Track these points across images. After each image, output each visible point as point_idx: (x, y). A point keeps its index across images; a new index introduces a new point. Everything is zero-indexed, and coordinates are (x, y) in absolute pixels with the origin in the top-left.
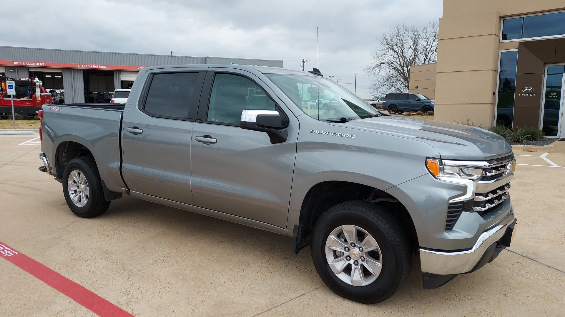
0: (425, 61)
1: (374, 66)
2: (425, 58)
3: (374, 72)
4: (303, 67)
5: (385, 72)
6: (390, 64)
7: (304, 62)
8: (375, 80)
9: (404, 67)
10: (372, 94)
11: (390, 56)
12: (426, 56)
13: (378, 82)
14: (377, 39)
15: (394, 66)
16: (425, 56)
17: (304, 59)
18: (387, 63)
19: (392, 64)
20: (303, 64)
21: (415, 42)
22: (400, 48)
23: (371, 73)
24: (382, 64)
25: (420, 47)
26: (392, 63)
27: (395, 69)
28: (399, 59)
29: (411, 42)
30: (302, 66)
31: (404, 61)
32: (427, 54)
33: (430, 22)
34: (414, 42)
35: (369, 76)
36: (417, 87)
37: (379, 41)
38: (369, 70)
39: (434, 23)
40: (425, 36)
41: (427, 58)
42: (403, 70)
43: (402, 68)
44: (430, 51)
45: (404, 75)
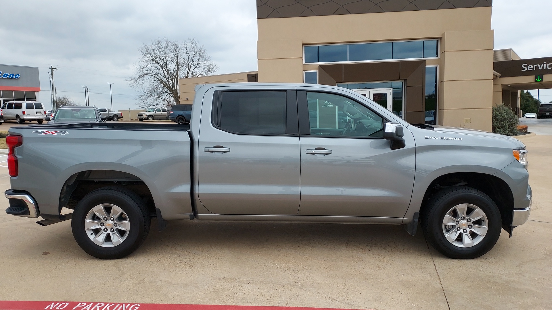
0: (188, 74)
1: (137, 76)
2: (187, 72)
3: (137, 83)
4: (52, 75)
5: (148, 83)
6: (153, 75)
7: (52, 69)
8: (141, 91)
9: (169, 79)
10: (139, 106)
11: (153, 68)
12: (189, 69)
13: (144, 93)
14: (139, 50)
15: (159, 78)
16: (187, 69)
17: (52, 66)
18: (150, 74)
19: (157, 76)
20: (52, 72)
21: (177, 55)
22: (163, 61)
23: (134, 84)
24: (145, 75)
25: (181, 61)
26: (156, 74)
27: (159, 80)
28: (163, 71)
29: (172, 55)
30: (50, 73)
31: (168, 74)
32: (189, 68)
33: (189, 38)
34: (175, 56)
35: (133, 87)
36: (188, 99)
37: (141, 52)
38: (132, 81)
39: (193, 39)
40: (186, 51)
41: (189, 71)
42: (169, 82)
43: (167, 80)
44: (192, 66)
45: (170, 87)
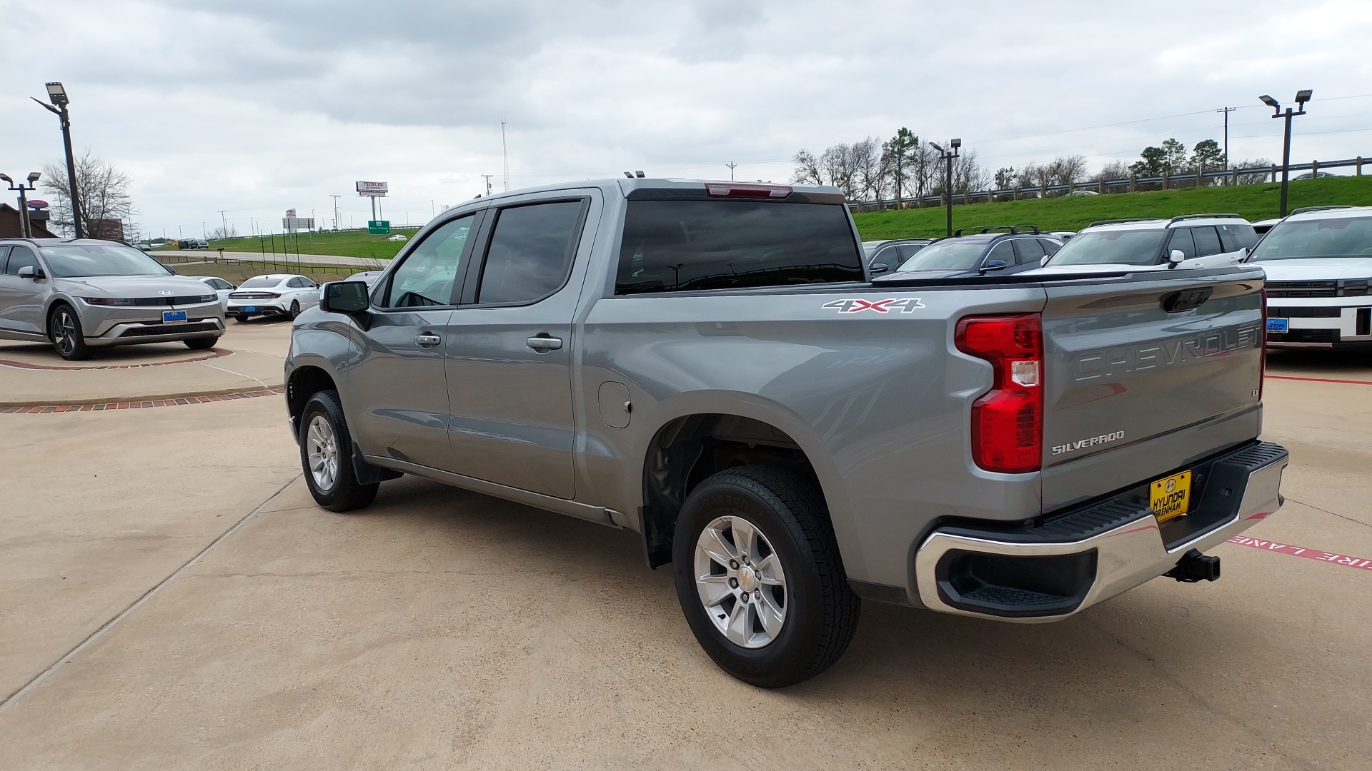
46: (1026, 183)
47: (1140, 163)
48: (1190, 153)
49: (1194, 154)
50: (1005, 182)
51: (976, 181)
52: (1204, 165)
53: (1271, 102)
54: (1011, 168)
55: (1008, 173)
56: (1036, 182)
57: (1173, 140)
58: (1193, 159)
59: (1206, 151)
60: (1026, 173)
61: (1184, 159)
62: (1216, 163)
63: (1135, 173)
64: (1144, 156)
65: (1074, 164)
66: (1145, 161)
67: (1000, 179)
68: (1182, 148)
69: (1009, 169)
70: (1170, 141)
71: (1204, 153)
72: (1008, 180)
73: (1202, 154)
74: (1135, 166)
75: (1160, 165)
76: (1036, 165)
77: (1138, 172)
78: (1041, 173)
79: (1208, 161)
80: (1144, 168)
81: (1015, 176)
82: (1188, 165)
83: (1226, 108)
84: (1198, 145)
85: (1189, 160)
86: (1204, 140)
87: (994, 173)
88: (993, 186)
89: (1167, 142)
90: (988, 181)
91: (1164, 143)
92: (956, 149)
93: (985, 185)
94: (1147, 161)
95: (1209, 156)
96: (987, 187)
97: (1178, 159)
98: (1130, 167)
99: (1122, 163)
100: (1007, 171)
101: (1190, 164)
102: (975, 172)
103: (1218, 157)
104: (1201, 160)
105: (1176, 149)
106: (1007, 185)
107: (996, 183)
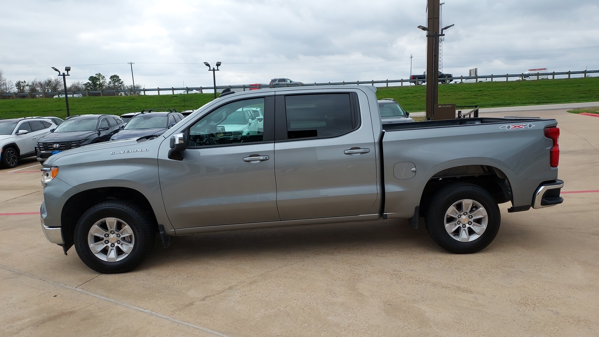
46: (33, 89)
47: (89, 83)
48: (108, 80)
49: (110, 80)
50: (22, 88)
51: (5, 87)
52: (115, 85)
53: (208, 65)
54: (24, 81)
55: (23, 84)
56: (38, 89)
57: (100, 74)
58: (110, 82)
59: (115, 79)
60: (33, 84)
61: (106, 82)
62: (119, 85)
63: (86, 87)
64: (90, 80)
65: (58, 82)
66: (90, 82)
67: (19, 86)
68: (104, 77)
69: (23, 81)
70: (98, 74)
71: (114, 80)
72: (24, 87)
73: (113, 80)
74: (86, 84)
75: (98, 84)
76: (38, 81)
77: (88, 87)
78: (41, 84)
79: (116, 84)
80: (90, 85)
81: (27, 85)
82: (108, 85)
83: (131, 63)
84: (111, 76)
85: (108, 83)
86: (113, 75)
87: (15, 83)
88: (15, 90)
89: (97, 74)
90: (12, 87)
91: (96, 75)
92: (68, 72)
93: (11, 89)
94: (91, 82)
95: (116, 82)
96: (12, 90)
97: (103, 82)
98: (84, 84)
99: (80, 82)
100: (22, 82)
101: (109, 85)
102: (4, 82)
103: (120, 82)
104: (113, 83)
105: (102, 77)
106: (23, 89)
107: (17, 88)
